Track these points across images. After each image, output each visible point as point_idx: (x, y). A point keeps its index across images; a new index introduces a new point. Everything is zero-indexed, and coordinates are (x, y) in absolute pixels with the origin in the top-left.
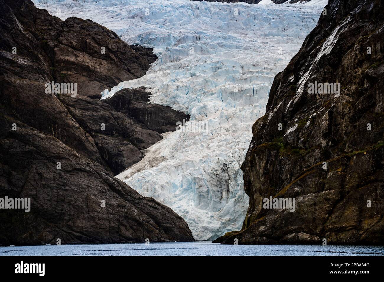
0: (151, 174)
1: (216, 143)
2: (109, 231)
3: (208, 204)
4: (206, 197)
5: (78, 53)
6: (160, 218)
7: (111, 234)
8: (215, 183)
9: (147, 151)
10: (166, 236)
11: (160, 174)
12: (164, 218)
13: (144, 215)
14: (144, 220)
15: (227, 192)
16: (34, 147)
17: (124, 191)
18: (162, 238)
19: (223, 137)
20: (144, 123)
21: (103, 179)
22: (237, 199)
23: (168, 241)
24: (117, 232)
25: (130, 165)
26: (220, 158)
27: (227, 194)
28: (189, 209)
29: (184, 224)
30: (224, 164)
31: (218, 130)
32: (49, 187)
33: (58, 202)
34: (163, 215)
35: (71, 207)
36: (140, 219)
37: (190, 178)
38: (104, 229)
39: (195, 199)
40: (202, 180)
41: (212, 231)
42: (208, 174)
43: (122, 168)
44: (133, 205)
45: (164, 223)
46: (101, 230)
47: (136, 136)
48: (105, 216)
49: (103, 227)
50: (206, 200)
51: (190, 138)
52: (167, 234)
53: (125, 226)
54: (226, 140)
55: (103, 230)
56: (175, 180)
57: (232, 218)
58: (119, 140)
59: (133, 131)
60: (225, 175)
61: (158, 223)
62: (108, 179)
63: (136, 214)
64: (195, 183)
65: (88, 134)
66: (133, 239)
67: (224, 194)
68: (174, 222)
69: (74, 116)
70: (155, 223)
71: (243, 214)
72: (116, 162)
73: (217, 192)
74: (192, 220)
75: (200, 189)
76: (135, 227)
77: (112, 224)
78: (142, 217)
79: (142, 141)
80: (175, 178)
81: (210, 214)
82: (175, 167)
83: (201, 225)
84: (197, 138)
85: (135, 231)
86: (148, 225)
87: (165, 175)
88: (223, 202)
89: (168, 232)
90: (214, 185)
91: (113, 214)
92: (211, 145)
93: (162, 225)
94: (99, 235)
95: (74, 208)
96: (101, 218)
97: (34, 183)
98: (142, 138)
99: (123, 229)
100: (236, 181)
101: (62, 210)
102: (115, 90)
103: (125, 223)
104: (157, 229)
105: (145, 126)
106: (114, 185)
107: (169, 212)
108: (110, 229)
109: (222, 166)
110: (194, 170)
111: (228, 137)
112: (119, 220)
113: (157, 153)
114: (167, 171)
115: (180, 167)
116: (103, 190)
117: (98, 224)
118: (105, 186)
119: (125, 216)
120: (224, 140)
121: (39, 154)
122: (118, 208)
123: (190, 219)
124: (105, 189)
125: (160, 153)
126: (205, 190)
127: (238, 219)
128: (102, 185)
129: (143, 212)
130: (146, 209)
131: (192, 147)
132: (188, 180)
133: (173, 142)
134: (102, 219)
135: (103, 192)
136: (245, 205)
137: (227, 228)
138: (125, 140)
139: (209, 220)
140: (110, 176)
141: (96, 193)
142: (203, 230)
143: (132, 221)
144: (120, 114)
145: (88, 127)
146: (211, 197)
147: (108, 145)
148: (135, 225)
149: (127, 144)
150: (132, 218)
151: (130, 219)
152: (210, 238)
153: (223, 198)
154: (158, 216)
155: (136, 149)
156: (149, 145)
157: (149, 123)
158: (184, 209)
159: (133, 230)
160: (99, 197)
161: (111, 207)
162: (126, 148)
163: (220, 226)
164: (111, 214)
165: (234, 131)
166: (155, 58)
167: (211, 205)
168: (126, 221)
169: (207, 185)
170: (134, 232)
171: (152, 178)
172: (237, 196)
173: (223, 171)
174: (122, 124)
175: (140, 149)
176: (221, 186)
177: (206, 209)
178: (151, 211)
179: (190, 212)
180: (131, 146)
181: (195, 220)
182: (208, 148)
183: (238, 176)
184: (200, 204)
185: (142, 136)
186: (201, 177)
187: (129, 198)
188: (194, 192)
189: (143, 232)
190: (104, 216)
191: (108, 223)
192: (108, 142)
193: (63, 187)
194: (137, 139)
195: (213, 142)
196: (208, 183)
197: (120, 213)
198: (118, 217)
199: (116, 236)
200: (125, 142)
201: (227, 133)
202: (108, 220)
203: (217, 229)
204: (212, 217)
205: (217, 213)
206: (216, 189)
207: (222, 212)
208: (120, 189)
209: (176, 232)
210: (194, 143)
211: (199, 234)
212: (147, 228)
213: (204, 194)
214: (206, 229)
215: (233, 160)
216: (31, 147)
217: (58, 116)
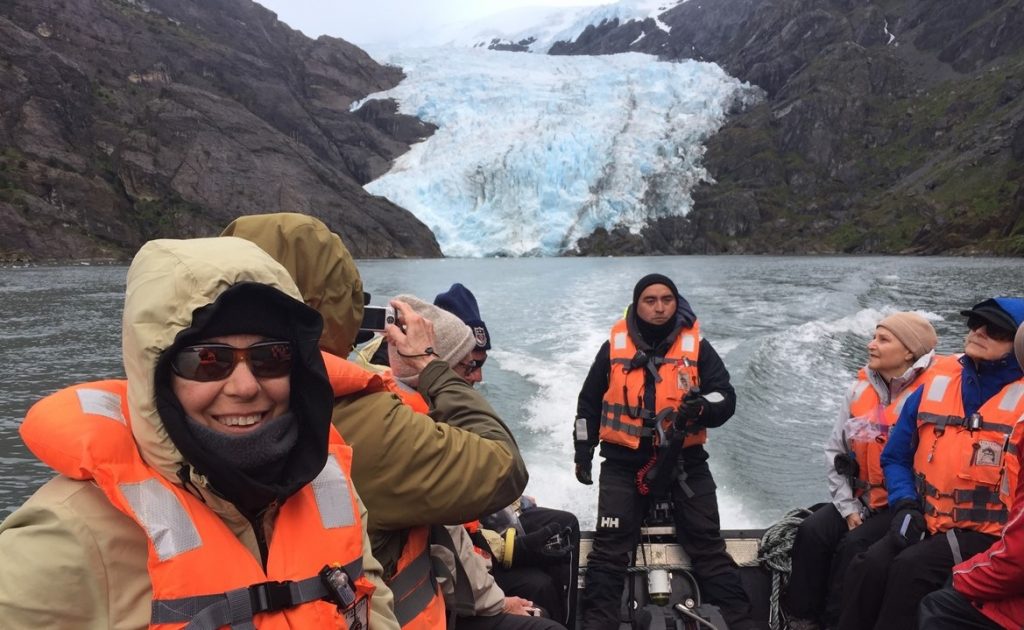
5: (328, 68)
6: (393, 224)
10: (402, 250)
12: (400, 225)
13: (370, 219)
16: (200, 112)
18: (395, 252)
20: (392, 135)
21: (309, 166)
25: (377, 177)
32: (219, 171)
33: (232, 194)
34: (398, 220)
35: (253, 203)
43: (368, 180)
45: (399, 232)
47: (383, 147)
52: (404, 246)
58: (365, 151)
59: (380, 142)
60: (479, 178)
61: (390, 231)
62: (317, 166)
65: (331, 143)
67: (480, 199)
69: (318, 124)
70: (387, 231)
72: (362, 174)
76: (354, 236)
78: (366, 222)
79: (389, 153)
86: (374, 234)
89: (406, 244)
93: (397, 235)
95: (258, 204)
97: (196, 165)
98: (390, 149)
101: (238, 208)
102: (362, 102)
104: (389, 240)
105: (392, 137)
107: (408, 217)
116: (308, 181)
118: (311, 175)
121: (208, 123)
124: (310, 179)
128: (306, 173)
129: (368, 214)
130: (373, 211)
135: (307, 184)
138: (372, 151)
141: (295, 184)
144: (368, 125)
145: (332, 137)
147: (353, 156)
149: (374, 155)
154: (391, 221)
155: (383, 160)
156: (397, 156)
157: (397, 135)
160: (301, 190)
162: (373, 159)
166: (404, 77)
173: (478, 173)
174: (369, 134)
175: (387, 160)
178: (381, 214)
180: (378, 157)
182: (459, 154)
185: (389, 147)
187: (348, 194)
189: (367, 244)
192: (353, 152)
193: (242, 174)
194: (385, 150)
200: (373, 153)
206: (471, 193)
209: (417, 245)
216: (195, 112)
217: (298, 122)
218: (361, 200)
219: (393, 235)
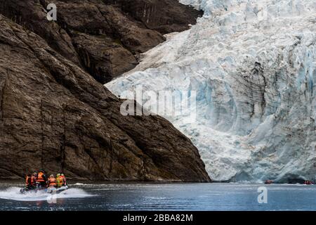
0: (143, 75)
1: (240, 41)
2: (40, 156)
3: (232, 123)
4: (228, 110)
6: (146, 135)
7: (45, 163)
8: (243, 90)
9: (143, 56)
10: (156, 170)
11: (157, 76)
12: (155, 137)
13: (116, 129)
14: (113, 139)
15: (262, 105)
17: (81, 84)
18: (148, 173)
19: (251, 35)
20: (141, 21)
21: (41, 60)
22: (278, 116)
23: (160, 179)
24: (58, 159)
26: (249, 55)
27: (261, 108)
28: (201, 129)
29: (191, 149)
30: (256, 63)
31: (242, 27)
34: (152, 131)
36: (106, 136)
37: (202, 80)
38: (30, 151)
39: (211, 115)
40: (223, 85)
41: (238, 166)
42: (232, 75)
44: (94, 110)
45: (153, 146)
46: (25, 154)
47: (130, 37)
48: (35, 127)
49: (31, 147)
50: (228, 115)
51: (203, 37)
52: (158, 166)
53: (74, 147)
54: (255, 37)
55: (30, 153)
56: (179, 86)
57: (269, 145)
58: (107, 41)
59: (125, 30)
60: (258, 79)
61: (142, 145)
62: (50, 61)
63: (98, 125)
64: (211, 89)
65: (62, 31)
66: (89, 175)
67: (257, 108)
68: (172, 145)
70: (137, 144)
71: (286, 139)
73: (245, 105)
74: (205, 147)
75: (219, 99)
76: (94, 151)
77: (49, 143)
78: (110, 133)
79: (136, 44)
80: (179, 84)
81: (234, 138)
82: (180, 68)
83: (219, 156)
84: (213, 37)
85: (94, 159)
86: (120, 148)
87: (164, 78)
88: (255, 121)
89: (161, 162)
90: (241, 92)
91: (51, 124)
92: (233, 44)
93: (150, 150)
94: (21, 163)
96: (26, 130)
98: (138, 40)
99: (70, 153)
100: (276, 88)
103: (75, 141)
104: (139, 156)
105: (142, 24)
106: (61, 72)
107: (164, 127)
108: (43, 153)
109: (253, 67)
110: (210, 70)
111: (257, 34)
112: (64, 136)
113: (157, 58)
114: (168, 73)
115: (187, 68)
116: (38, 79)
117: (20, 142)
118: (43, 72)
119: (76, 128)
120: (251, 38)
122: (63, 112)
123: (201, 146)
124: (41, 77)
125: (161, 58)
126: (227, 99)
127: (279, 148)
128: (37, 69)
129: (114, 123)
130: (120, 119)
131: (206, 48)
132: (200, 84)
133: (180, 45)
134: (28, 132)
135: (38, 83)
136: (289, 126)
137: (260, 162)
138: (114, 42)
139: (231, 147)
140: (55, 57)
141: (23, 83)
142: (223, 164)
143: (89, 139)
144: (110, 8)
146: (236, 112)
147: (90, 47)
148: (94, 147)
149: (116, 46)
150: (91, 133)
151: (85, 134)
152: (233, 177)
153: (256, 114)
154: (143, 132)
155: (129, 52)
156: (147, 48)
157: (148, 21)
158: (193, 128)
159: (90, 156)
160: (29, 90)
161: (50, 112)
162: (115, 51)
163: (250, 158)
164: (47, 123)
165: (265, 27)
167: (236, 124)
168: (77, 138)
169: (229, 93)
170: (92, 160)
171: (144, 81)
172: (278, 111)
173: (256, 72)
174: (112, 20)
175: (134, 54)
176: (252, 94)
177: (227, 130)
178: (130, 122)
179: (202, 134)
180: (122, 49)
181: (211, 147)
182: (229, 48)
183: (279, 81)
184: (218, 122)
185: (137, 37)
186: (221, 79)
187: (89, 96)
188: (208, 103)
189: (111, 161)
190: (33, 127)
191: (41, 141)
192: (90, 42)
194: (131, 40)
195: (236, 41)
196: (231, 90)
197: (66, 122)
198: (62, 131)
199: (54, 165)
200: (114, 44)
201: (256, 30)
202: (42, 134)
203: (245, 163)
204: (237, 143)
205: (246, 137)
206: (244, 99)
207: (253, 136)
208: (74, 79)
209: (176, 164)
210: (209, 44)
211: (216, 170)
212: (118, 153)
213: (225, 107)
214: (227, 161)
215: (269, 59)
218: (104, 104)
219: (144, 151)
